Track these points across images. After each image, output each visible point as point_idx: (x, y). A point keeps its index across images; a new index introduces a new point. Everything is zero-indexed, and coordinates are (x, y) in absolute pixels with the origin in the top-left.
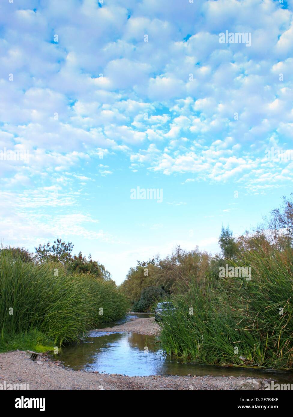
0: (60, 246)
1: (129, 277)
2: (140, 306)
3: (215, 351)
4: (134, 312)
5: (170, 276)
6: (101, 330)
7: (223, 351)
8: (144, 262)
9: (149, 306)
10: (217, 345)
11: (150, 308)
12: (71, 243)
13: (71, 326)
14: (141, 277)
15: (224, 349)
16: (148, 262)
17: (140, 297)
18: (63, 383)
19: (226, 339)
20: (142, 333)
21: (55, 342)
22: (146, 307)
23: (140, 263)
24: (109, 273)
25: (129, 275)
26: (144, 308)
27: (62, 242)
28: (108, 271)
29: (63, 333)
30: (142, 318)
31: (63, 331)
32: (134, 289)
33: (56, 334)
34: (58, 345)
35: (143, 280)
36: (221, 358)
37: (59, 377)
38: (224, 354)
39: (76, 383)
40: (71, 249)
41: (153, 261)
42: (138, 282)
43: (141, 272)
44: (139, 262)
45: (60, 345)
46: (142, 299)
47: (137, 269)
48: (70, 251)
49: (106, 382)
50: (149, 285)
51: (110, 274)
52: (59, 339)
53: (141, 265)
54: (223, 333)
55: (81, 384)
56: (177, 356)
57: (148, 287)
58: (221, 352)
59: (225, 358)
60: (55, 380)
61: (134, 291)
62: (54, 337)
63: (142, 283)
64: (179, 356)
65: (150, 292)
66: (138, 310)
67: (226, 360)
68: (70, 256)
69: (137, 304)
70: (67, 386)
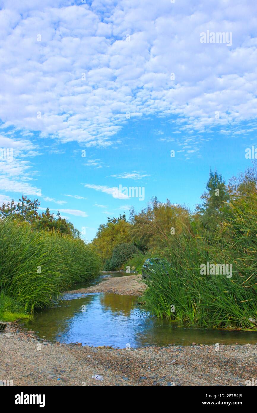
0: (25, 204)
1: (98, 234)
2: (112, 265)
3: (219, 313)
4: (106, 271)
5: (147, 230)
6: (75, 291)
7: (228, 312)
8: (114, 218)
9: (121, 264)
10: (220, 306)
11: (123, 266)
12: (37, 200)
13: (43, 288)
14: (112, 234)
15: (230, 310)
16: (118, 218)
17: (112, 255)
18: (41, 364)
19: (231, 298)
20: (122, 293)
21: (26, 308)
22: (119, 265)
23: (111, 219)
24: (78, 231)
25: (99, 233)
26: (117, 266)
27: (27, 199)
28: (77, 229)
29: (34, 297)
30: (116, 277)
31: (35, 294)
32: (105, 247)
33: (27, 299)
34: (28, 311)
35: (114, 237)
36: (226, 320)
37: (35, 355)
38: (230, 315)
39: (57, 363)
40: (37, 206)
41: (124, 217)
42: (109, 239)
43: (111, 229)
44: (109, 218)
45: (32, 311)
46: (114, 257)
47: (107, 226)
48: (36, 209)
49: (96, 359)
50: (121, 242)
51: (80, 232)
52: (30, 304)
53: (112, 222)
54: (226, 291)
55: (64, 364)
56: (170, 319)
57: (120, 244)
58: (226, 314)
59: (231, 320)
60: (30, 360)
61: (105, 249)
62: (25, 302)
63: (113, 240)
64: (172, 319)
65: (122, 249)
66: (110, 268)
67: (232, 322)
68: (36, 214)
69: (108, 262)
70: (47, 369)
